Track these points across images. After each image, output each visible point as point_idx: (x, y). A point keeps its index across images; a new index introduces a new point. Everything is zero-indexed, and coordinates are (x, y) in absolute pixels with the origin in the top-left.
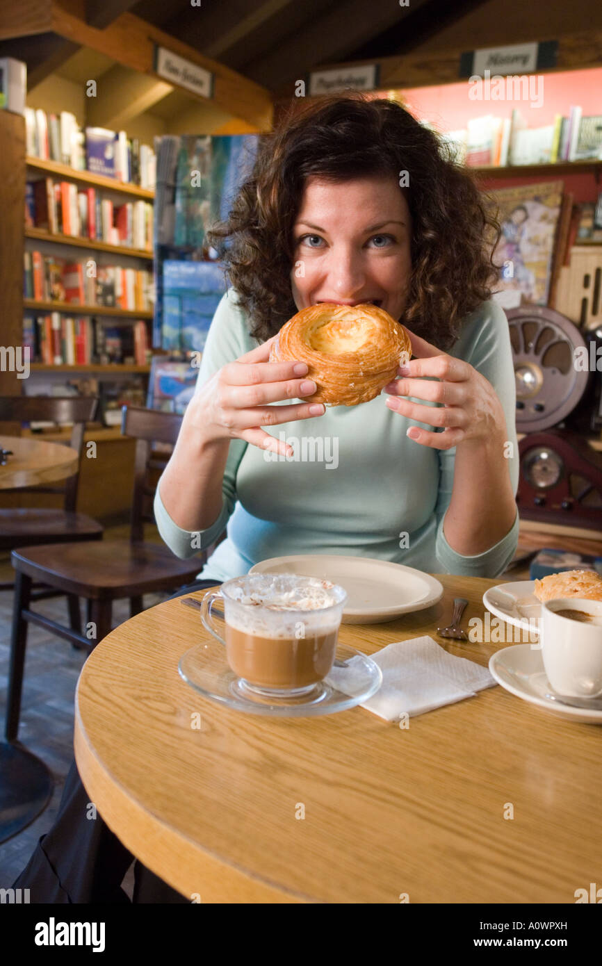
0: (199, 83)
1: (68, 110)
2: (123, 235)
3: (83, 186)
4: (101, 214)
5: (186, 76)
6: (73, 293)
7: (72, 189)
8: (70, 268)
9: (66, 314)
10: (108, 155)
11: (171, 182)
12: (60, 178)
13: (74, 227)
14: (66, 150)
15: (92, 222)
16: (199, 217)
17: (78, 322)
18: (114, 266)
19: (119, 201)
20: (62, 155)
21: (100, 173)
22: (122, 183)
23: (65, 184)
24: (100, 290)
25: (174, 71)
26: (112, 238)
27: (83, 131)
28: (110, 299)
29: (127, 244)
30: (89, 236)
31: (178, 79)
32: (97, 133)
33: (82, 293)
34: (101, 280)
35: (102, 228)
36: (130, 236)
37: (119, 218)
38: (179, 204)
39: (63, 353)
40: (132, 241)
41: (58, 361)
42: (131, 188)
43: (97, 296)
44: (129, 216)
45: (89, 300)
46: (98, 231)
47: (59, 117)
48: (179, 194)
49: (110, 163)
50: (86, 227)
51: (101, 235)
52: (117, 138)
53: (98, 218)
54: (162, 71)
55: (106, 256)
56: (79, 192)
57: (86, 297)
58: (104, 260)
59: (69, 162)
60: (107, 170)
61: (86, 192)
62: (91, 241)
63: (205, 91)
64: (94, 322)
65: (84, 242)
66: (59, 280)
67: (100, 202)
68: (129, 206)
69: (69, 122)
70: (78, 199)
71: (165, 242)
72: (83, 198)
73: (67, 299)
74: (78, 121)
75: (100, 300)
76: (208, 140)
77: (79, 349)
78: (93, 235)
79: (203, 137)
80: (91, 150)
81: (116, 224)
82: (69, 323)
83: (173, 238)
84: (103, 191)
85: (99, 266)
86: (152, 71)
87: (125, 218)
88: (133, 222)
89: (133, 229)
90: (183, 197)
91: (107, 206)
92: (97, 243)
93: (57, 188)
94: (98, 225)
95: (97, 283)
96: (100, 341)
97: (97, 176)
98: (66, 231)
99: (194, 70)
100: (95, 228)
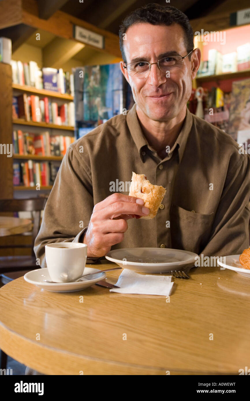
0: (97, 42)
1: (33, 60)
2: (63, 120)
3: (42, 97)
4: (52, 110)
5: (90, 39)
6: (39, 150)
7: (37, 99)
8: (37, 138)
9: (36, 161)
10: (54, 81)
11: (81, 90)
12: (30, 94)
13: (38, 117)
14: (33, 80)
15: (47, 114)
16: (96, 106)
17: (42, 164)
18: (59, 135)
19: (60, 103)
20: (31, 82)
21: (50, 90)
22: (62, 94)
23: (33, 96)
24: (52, 148)
25: (84, 37)
26: (58, 122)
27: (41, 70)
28: (58, 152)
29: (65, 124)
30: (45, 121)
31: (86, 41)
32: (49, 71)
33: (44, 150)
34: (53, 143)
35: (52, 117)
36: (67, 120)
37: (61, 111)
38: (85, 101)
39: (35, 181)
40: (68, 122)
41: (32, 184)
42: (66, 96)
43: (51, 151)
44: (66, 110)
45: (47, 153)
46: (50, 119)
47: (28, 64)
48: (85, 96)
49: (55, 85)
50: (44, 117)
51: (52, 120)
52: (58, 72)
53: (50, 112)
54: (78, 37)
55: (55, 131)
56: (40, 100)
57: (46, 152)
58: (54, 133)
59: (34, 86)
60: (54, 88)
61: (43, 100)
62: (47, 124)
63: (100, 45)
64: (50, 164)
65: (44, 124)
66: (31, 144)
67: (51, 104)
68: (66, 105)
69: (34, 66)
70: (40, 104)
71: (80, 119)
72: (42, 103)
73: (36, 153)
74: (39, 65)
75: (53, 153)
76: (98, 68)
77: (43, 178)
78: (48, 121)
79: (95, 66)
80: (45, 79)
81: (59, 115)
82: (37, 165)
83: (83, 117)
84: (52, 99)
85: (51, 136)
86: (73, 38)
87: (64, 111)
88: (68, 113)
89: (68, 117)
90: (87, 96)
91: (55, 106)
92: (50, 124)
93: (29, 98)
94: (50, 116)
95: (51, 144)
96: (53, 174)
97: (49, 91)
98: (34, 120)
99: (94, 35)
100: (49, 118)
